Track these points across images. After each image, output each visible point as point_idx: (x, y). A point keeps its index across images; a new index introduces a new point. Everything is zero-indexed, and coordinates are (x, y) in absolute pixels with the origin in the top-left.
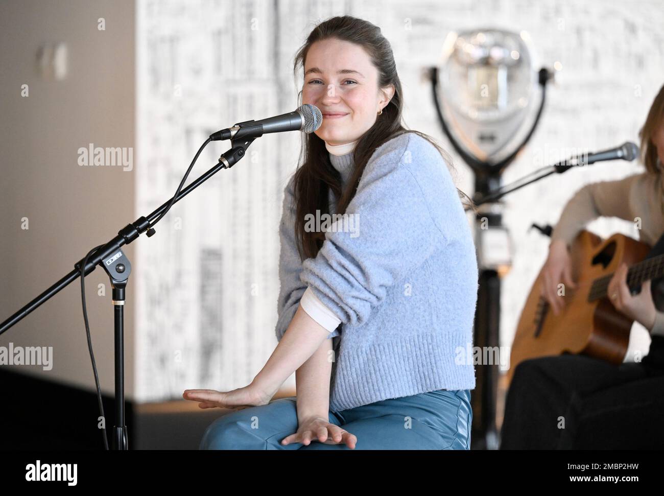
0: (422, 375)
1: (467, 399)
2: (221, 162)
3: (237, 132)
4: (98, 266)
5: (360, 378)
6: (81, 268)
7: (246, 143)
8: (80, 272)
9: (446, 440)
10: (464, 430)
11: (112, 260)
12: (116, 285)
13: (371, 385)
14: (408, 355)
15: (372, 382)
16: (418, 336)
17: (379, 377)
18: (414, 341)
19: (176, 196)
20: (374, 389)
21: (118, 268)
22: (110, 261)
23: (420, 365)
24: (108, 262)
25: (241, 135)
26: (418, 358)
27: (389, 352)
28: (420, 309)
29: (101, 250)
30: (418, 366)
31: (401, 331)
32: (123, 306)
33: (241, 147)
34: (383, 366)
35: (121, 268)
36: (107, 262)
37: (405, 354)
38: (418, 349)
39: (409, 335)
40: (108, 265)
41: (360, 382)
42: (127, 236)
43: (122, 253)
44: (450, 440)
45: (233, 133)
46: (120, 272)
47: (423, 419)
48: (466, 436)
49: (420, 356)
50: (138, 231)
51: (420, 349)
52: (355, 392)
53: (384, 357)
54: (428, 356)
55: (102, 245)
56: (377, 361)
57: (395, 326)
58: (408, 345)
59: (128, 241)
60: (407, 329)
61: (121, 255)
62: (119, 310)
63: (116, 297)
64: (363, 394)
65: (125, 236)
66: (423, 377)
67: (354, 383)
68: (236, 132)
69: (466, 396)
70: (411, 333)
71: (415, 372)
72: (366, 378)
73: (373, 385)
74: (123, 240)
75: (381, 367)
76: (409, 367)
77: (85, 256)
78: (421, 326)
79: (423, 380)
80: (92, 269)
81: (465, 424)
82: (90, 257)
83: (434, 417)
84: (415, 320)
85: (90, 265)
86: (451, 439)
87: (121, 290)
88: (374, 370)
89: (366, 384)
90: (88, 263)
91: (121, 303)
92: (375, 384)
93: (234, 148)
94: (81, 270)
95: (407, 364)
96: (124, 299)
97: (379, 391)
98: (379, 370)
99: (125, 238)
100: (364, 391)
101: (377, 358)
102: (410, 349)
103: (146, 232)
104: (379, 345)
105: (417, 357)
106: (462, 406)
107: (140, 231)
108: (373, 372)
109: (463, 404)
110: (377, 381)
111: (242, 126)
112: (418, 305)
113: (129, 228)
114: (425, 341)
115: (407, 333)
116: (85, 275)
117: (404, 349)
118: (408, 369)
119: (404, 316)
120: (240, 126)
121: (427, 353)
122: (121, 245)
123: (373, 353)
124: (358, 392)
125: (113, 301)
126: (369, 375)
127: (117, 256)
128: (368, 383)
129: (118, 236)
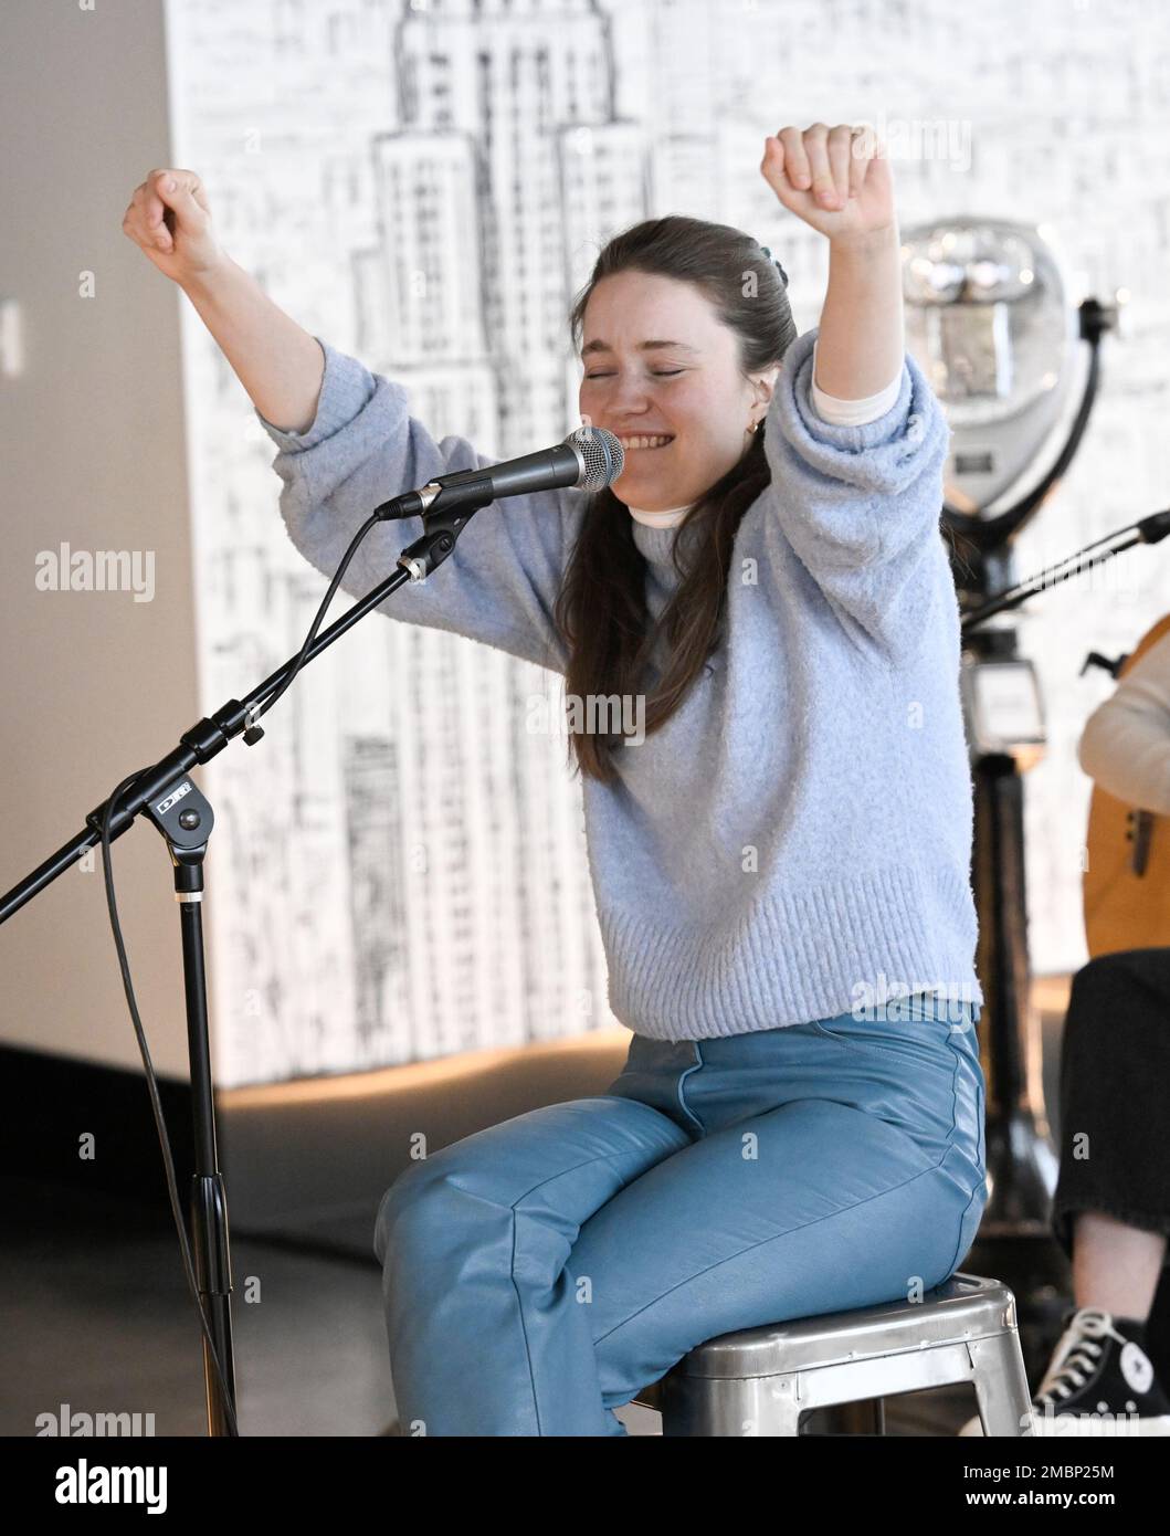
0: (897, 956)
1: (969, 1049)
2: (403, 569)
3: (437, 498)
4: (140, 819)
5: (753, 970)
6: (100, 823)
7: (457, 521)
8: (99, 833)
9: (931, 1150)
10: (971, 1123)
11: (170, 801)
12: (180, 858)
13: (777, 989)
14: (861, 916)
15: (781, 981)
16: (882, 872)
17: (795, 972)
18: (873, 884)
19: (307, 648)
20: (784, 998)
21: (185, 819)
22: (166, 805)
23: (892, 936)
24: (162, 807)
25: (445, 505)
26: (885, 921)
27: (818, 911)
28: (881, 809)
29: (142, 780)
30: (887, 939)
31: (842, 861)
32: (199, 903)
33: (447, 532)
34: (805, 945)
35: (191, 818)
36: (158, 808)
37: (855, 914)
38: (884, 901)
39: (862, 871)
40: (162, 812)
41: (753, 980)
42: (201, 747)
43: (192, 784)
44: (939, 1151)
45: (427, 500)
46: (191, 828)
47: (875, 1104)
48: (973, 1134)
49: (888, 917)
50: (224, 732)
51: (887, 900)
52: (741, 1001)
53: (806, 925)
54: (905, 915)
55: (148, 769)
56: (792, 934)
57: (829, 850)
58: (861, 894)
59: (204, 758)
60: (857, 858)
61: (189, 789)
62: (191, 914)
63: (183, 884)
64: (760, 1008)
65: (196, 746)
66: (899, 960)
67: (739, 982)
68: (432, 498)
69: (967, 1042)
70: (865, 867)
71: (880, 951)
72: (768, 974)
73: (783, 989)
74: (193, 755)
75: (800, 947)
76: (866, 941)
77: (108, 796)
78: (888, 850)
79: (901, 968)
80: (126, 824)
81: (971, 1108)
82: (122, 797)
83: (901, 1098)
84: (874, 835)
85: (122, 815)
86: (940, 1146)
87: (194, 868)
88: (786, 954)
89: (766, 985)
90: (116, 812)
91: (195, 897)
92: (788, 989)
93: (431, 532)
94: (102, 827)
95: (861, 937)
96: (201, 889)
97: (795, 1003)
98: (797, 955)
99: (195, 751)
100: (763, 1003)
101: (790, 926)
102: (864, 901)
103: (242, 734)
104: (794, 897)
105: (882, 919)
106: (963, 1069)
107: (230, 733)
108: (782, 958)
109: (964, 1063)
110: (791, 980)
111: (446, 484)
112: (877, 800)
113: (205, 728)
114: (897, 883)
115: (856, 866)
116: (112, 840)
117: (853, 902)
118: (862, 946)
119: (849, 827)
120: (441, 485)
121: (903, 910)
122: (189, 767)
123: (784, 915)
124: (749, 1003)
125: (177, 895)
126: (772, 966)
127: (181, 792)
128: (771, 985)
129: (180, 747)
